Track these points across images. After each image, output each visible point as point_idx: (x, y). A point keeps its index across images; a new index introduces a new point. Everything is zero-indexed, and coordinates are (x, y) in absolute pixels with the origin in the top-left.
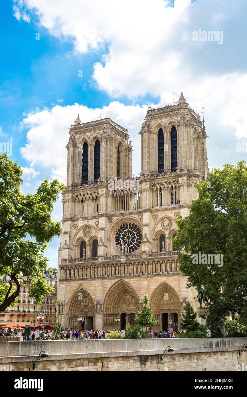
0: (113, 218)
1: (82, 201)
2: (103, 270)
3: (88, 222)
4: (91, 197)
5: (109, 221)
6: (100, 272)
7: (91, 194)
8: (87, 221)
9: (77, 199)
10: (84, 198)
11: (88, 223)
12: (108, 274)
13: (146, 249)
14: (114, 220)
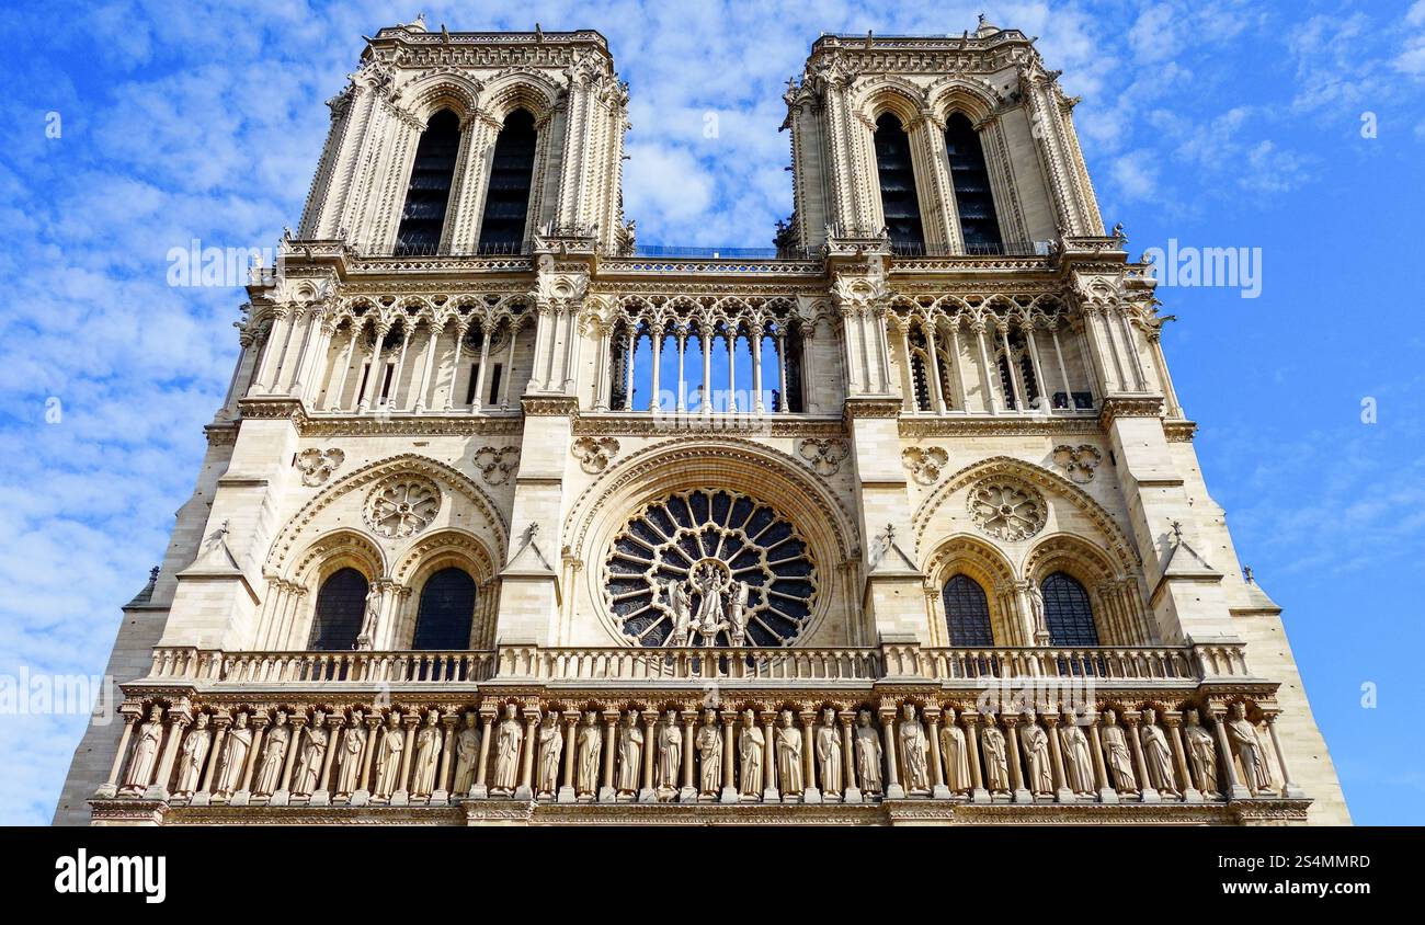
0: (621, 440)
1: (394, 338)
2: (538, 744)
3: (417, 444)
4: (464, 322)
5: (582, 452)
6: (515, 756)
7: (465, 309)
8: (419, 439)
9: (359, 323)
10: (412, 322)
11: (418, 451)
12: (583, 782)
13: (905, 619)
14: (621, 455)
